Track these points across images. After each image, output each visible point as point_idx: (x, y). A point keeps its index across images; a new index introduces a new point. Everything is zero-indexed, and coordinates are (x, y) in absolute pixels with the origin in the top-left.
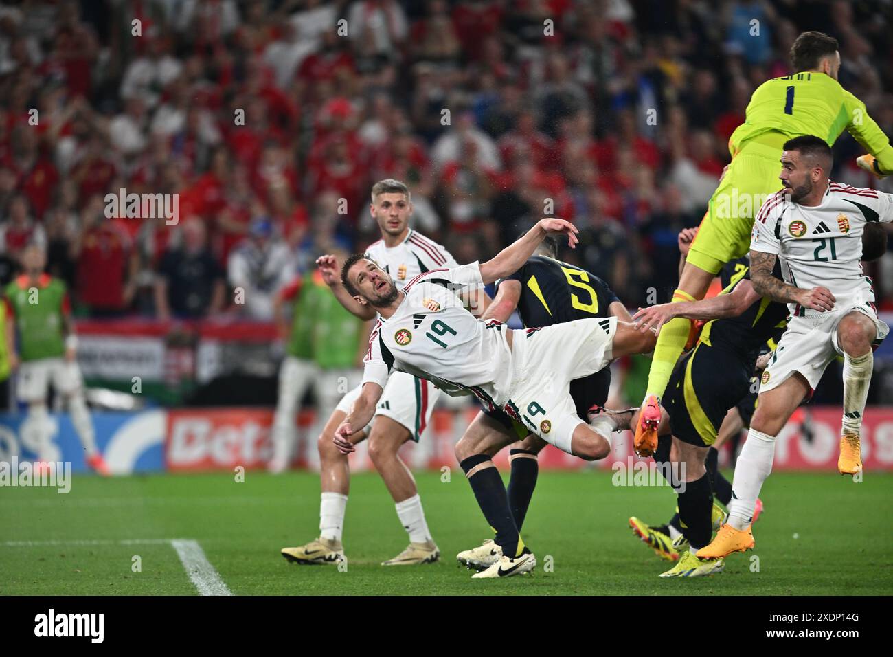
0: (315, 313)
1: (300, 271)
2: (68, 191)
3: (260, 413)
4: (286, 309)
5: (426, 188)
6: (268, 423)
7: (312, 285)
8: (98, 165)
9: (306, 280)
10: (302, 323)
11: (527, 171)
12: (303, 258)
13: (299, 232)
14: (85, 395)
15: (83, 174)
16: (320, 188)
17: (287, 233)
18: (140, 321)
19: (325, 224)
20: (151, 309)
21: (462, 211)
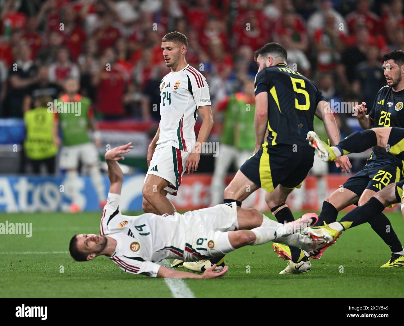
0: (237, 118)
1: (228, 93)
2: (92, 46)
3: (204, 177)
4: (219, 116)
5: (304, 45)
6: (208, 183)
7: (235, 101)
8: (110, 29)
9: (232, 97)
10: (229, 124)
11: (364, 35)
12: (230, 86)
13: (228, 70)
14: (100, 165)
15: (100, 35)
16: (241, 44)
17: (220, 70)
18: (133, 122)
19: (243, 65)
20: (140, 115)
21: (325, 58)
